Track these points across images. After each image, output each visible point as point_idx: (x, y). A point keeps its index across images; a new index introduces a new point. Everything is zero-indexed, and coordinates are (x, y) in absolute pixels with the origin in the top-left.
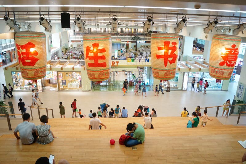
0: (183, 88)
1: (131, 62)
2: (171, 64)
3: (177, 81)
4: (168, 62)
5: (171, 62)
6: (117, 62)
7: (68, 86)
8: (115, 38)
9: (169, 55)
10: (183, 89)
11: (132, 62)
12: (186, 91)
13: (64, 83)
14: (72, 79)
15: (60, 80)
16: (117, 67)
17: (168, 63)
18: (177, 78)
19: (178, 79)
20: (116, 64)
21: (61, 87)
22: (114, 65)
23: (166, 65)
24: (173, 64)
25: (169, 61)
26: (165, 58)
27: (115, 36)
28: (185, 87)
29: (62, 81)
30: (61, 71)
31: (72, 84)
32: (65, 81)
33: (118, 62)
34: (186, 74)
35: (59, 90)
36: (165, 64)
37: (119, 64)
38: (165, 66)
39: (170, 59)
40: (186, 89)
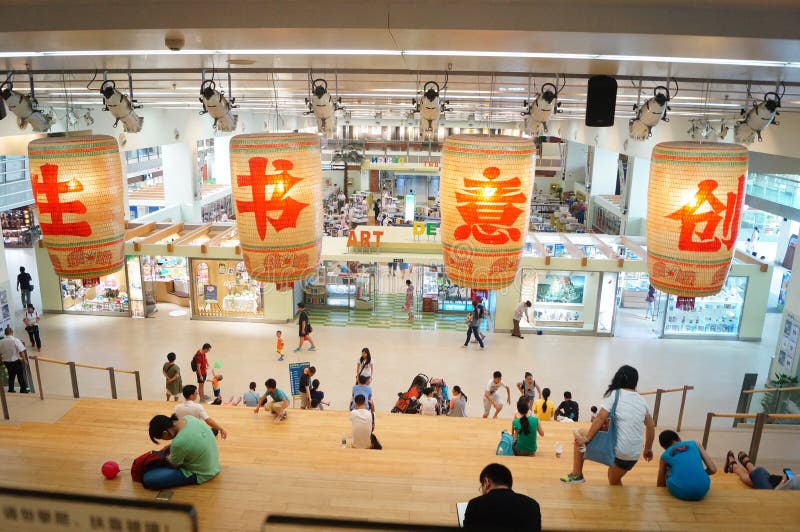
0: (600, 327)
1: (424, 236)
2: (278, 230)
3: (580, 300)
4: (268, 223)
5: (279, 225)
6: (379, 234)
7: (224, 306)
8: (423, 160)
9: (269, 202)
10: (599, 331)
11: (429, 233)
12: (610, 335)
13: (211, 293)
14: (238, 282)
15: (200, 286)
16: (377, 248)
17: (270, 227)
18: (580, 291)
19: (582, 296)
20: (373, 239)
21: (201, 308)
22: (368, 243)
23: (262, 232)
24: (287, 231)
25: (272, 221)
26: (256, 212)
27: (425, 153)
28: (605, 323)
29: (206, 287)
30: (202, 256)
31: (237, 298)
32: (215, 288)
33: (382, 233)
34: (607, 278)
35: (196, 315)
36: (259, 230)
37: (382, 239)
38: (263, 238)
39: (276, 215)
40: (608, 331)
